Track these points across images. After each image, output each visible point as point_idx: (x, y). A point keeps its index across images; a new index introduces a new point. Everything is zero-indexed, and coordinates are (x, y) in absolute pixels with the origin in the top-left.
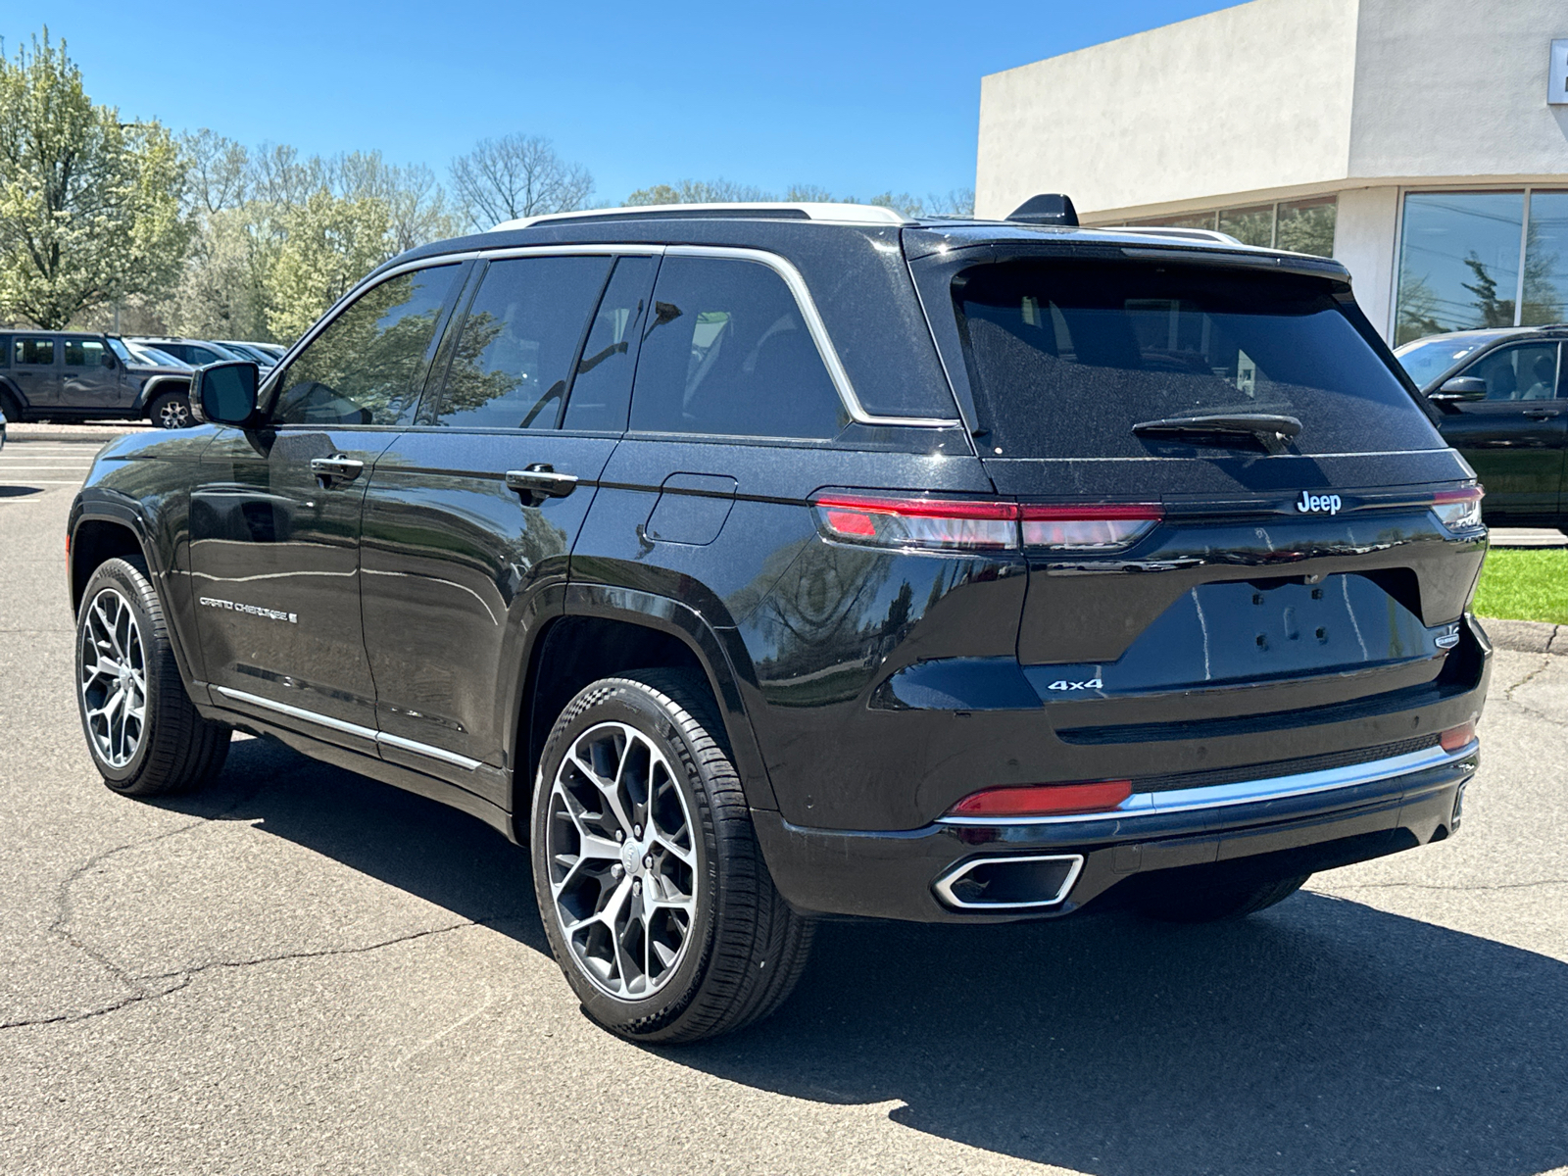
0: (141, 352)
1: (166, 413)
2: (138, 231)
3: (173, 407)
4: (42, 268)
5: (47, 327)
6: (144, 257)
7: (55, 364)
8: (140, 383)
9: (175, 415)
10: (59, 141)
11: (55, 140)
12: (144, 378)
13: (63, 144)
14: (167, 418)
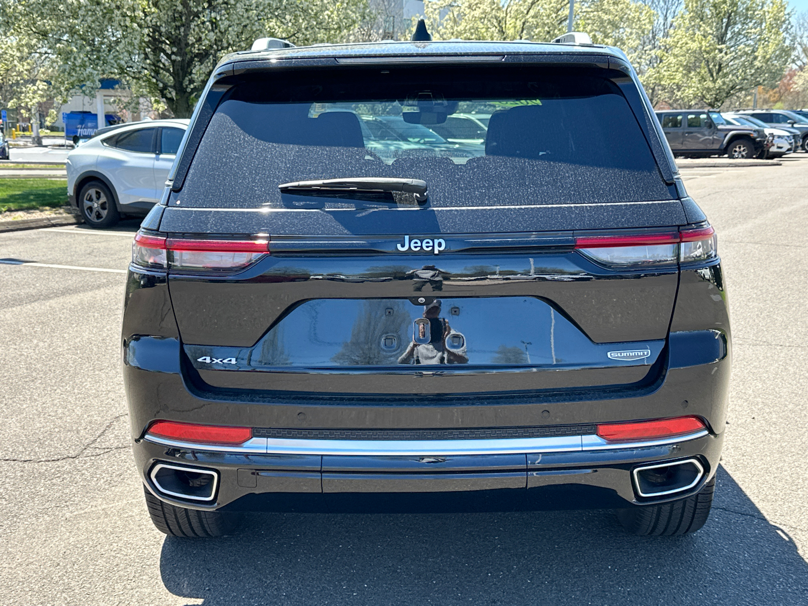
0: (734, 119)
1: (735, 151)
2: (760, 53)
3: (740, 148)
4: (712, 75)
5: (713, 107)
6: (762, 67)
7: (682, 127)
8: (724, 135)
9: (740, 152)
10: (724, 8)
11: (722, 7)
12: (726, 133)
13: (726, 9)
14: (736, 154)
